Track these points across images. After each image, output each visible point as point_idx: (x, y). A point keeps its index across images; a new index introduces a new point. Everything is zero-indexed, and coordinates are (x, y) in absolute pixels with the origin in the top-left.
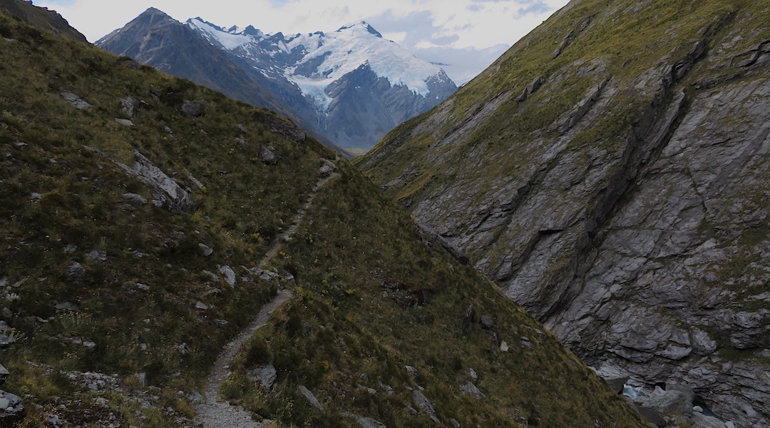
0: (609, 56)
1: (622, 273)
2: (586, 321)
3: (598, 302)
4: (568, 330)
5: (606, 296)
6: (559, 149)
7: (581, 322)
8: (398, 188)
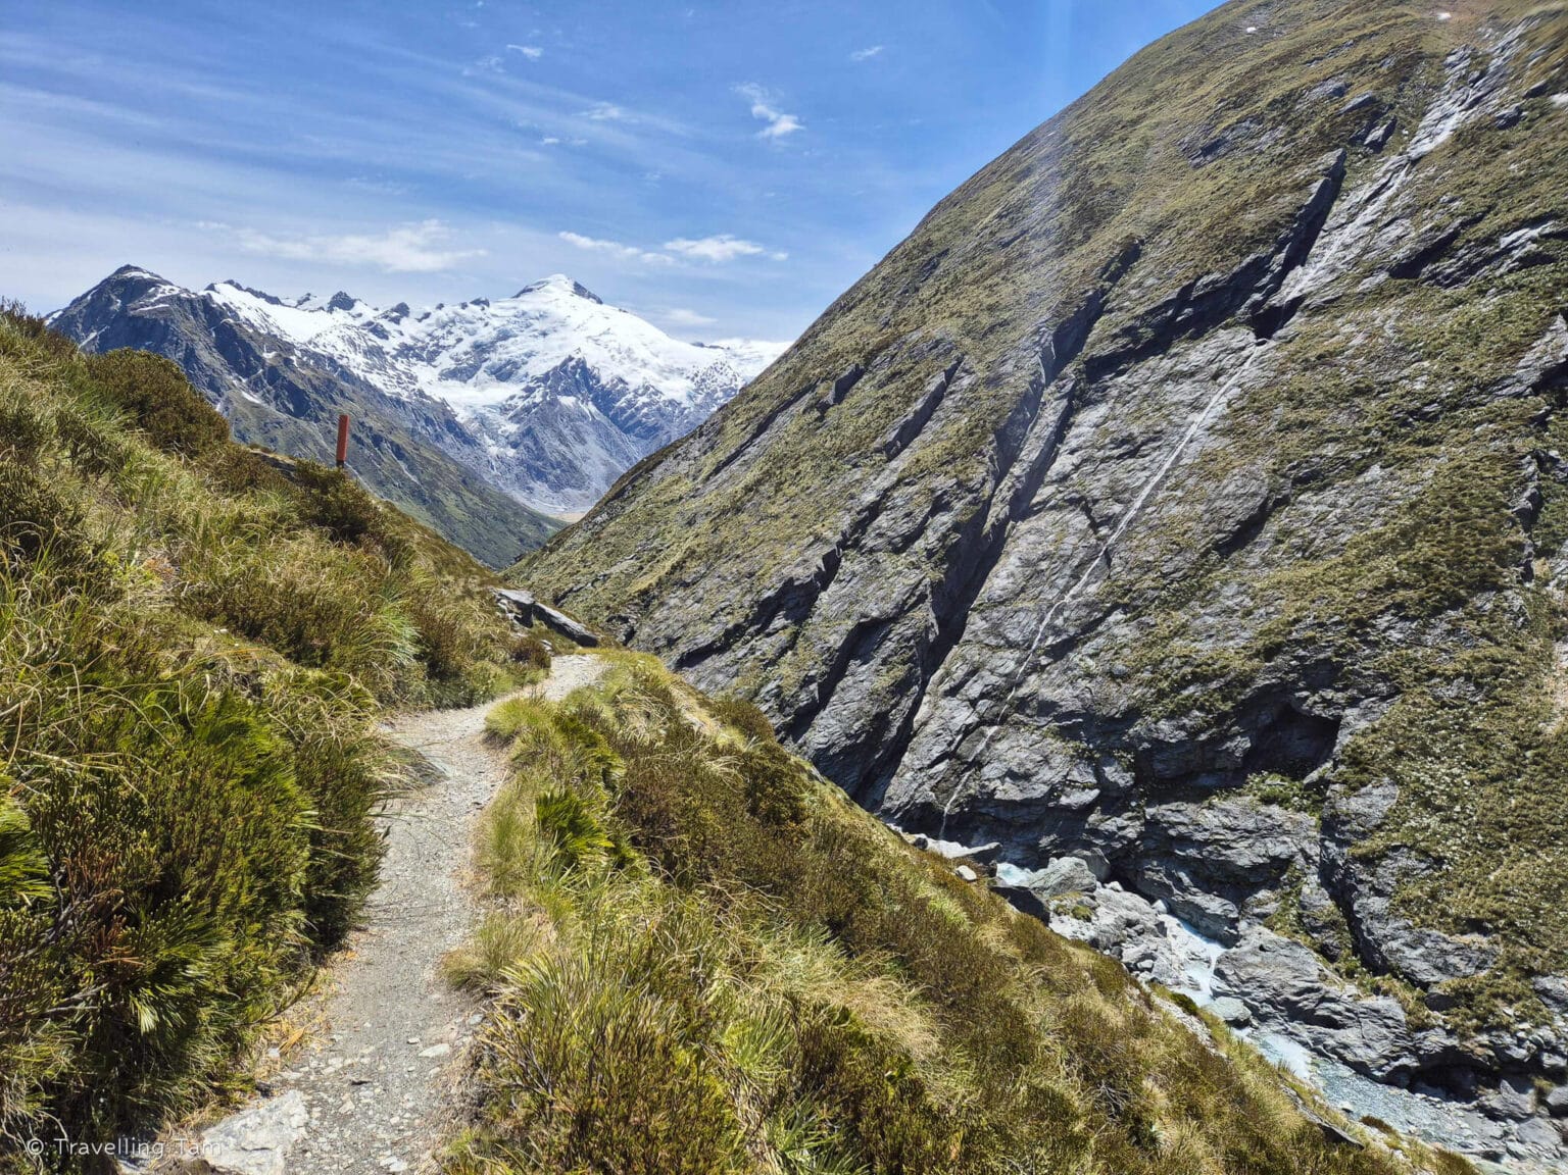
0: (961, 321)
1: (994, 679)
2: (941, 766)
3: (958, 733)
4: (915, 785)
5: (969, 721)
6: (886, 484)
7: (933, 771)
8: (628, 575)
